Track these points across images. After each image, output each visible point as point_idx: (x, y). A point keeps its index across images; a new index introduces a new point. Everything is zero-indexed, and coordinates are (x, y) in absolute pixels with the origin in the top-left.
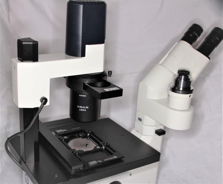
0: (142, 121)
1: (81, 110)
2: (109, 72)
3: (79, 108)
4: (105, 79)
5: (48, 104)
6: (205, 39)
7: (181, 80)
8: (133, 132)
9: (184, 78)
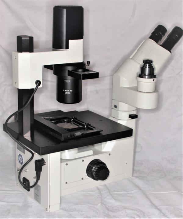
0: (118, 107)
1: (67, 93)
2: (87, 62)
3: (65, 92)
4: (85, 68)
5: (41, 86)
6: (168, 36)
7: (146, 67)
8: (111, 118)
9: (148, 66)
